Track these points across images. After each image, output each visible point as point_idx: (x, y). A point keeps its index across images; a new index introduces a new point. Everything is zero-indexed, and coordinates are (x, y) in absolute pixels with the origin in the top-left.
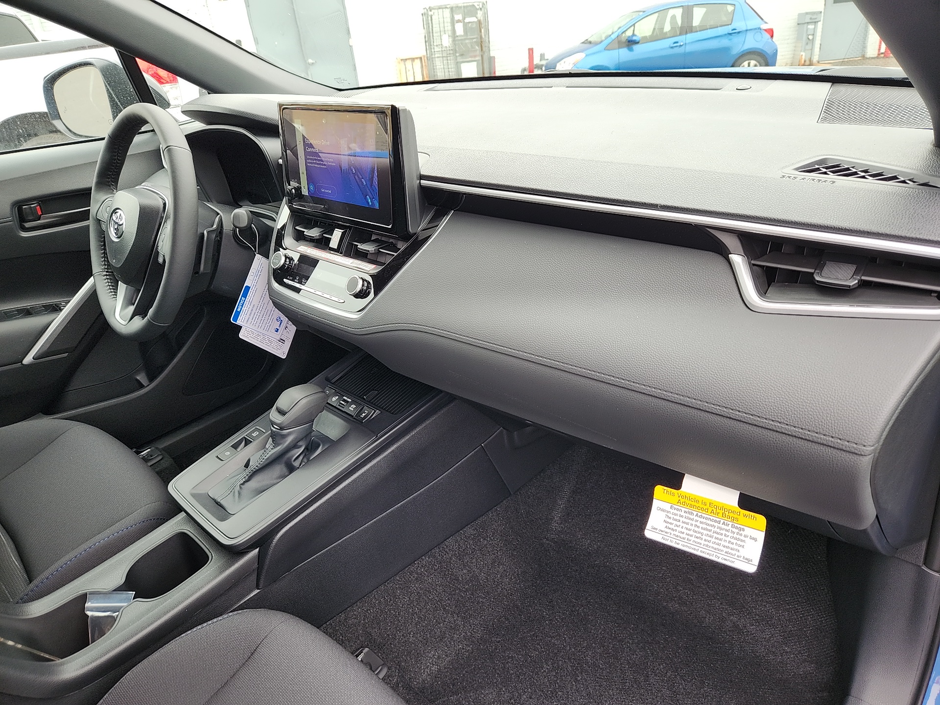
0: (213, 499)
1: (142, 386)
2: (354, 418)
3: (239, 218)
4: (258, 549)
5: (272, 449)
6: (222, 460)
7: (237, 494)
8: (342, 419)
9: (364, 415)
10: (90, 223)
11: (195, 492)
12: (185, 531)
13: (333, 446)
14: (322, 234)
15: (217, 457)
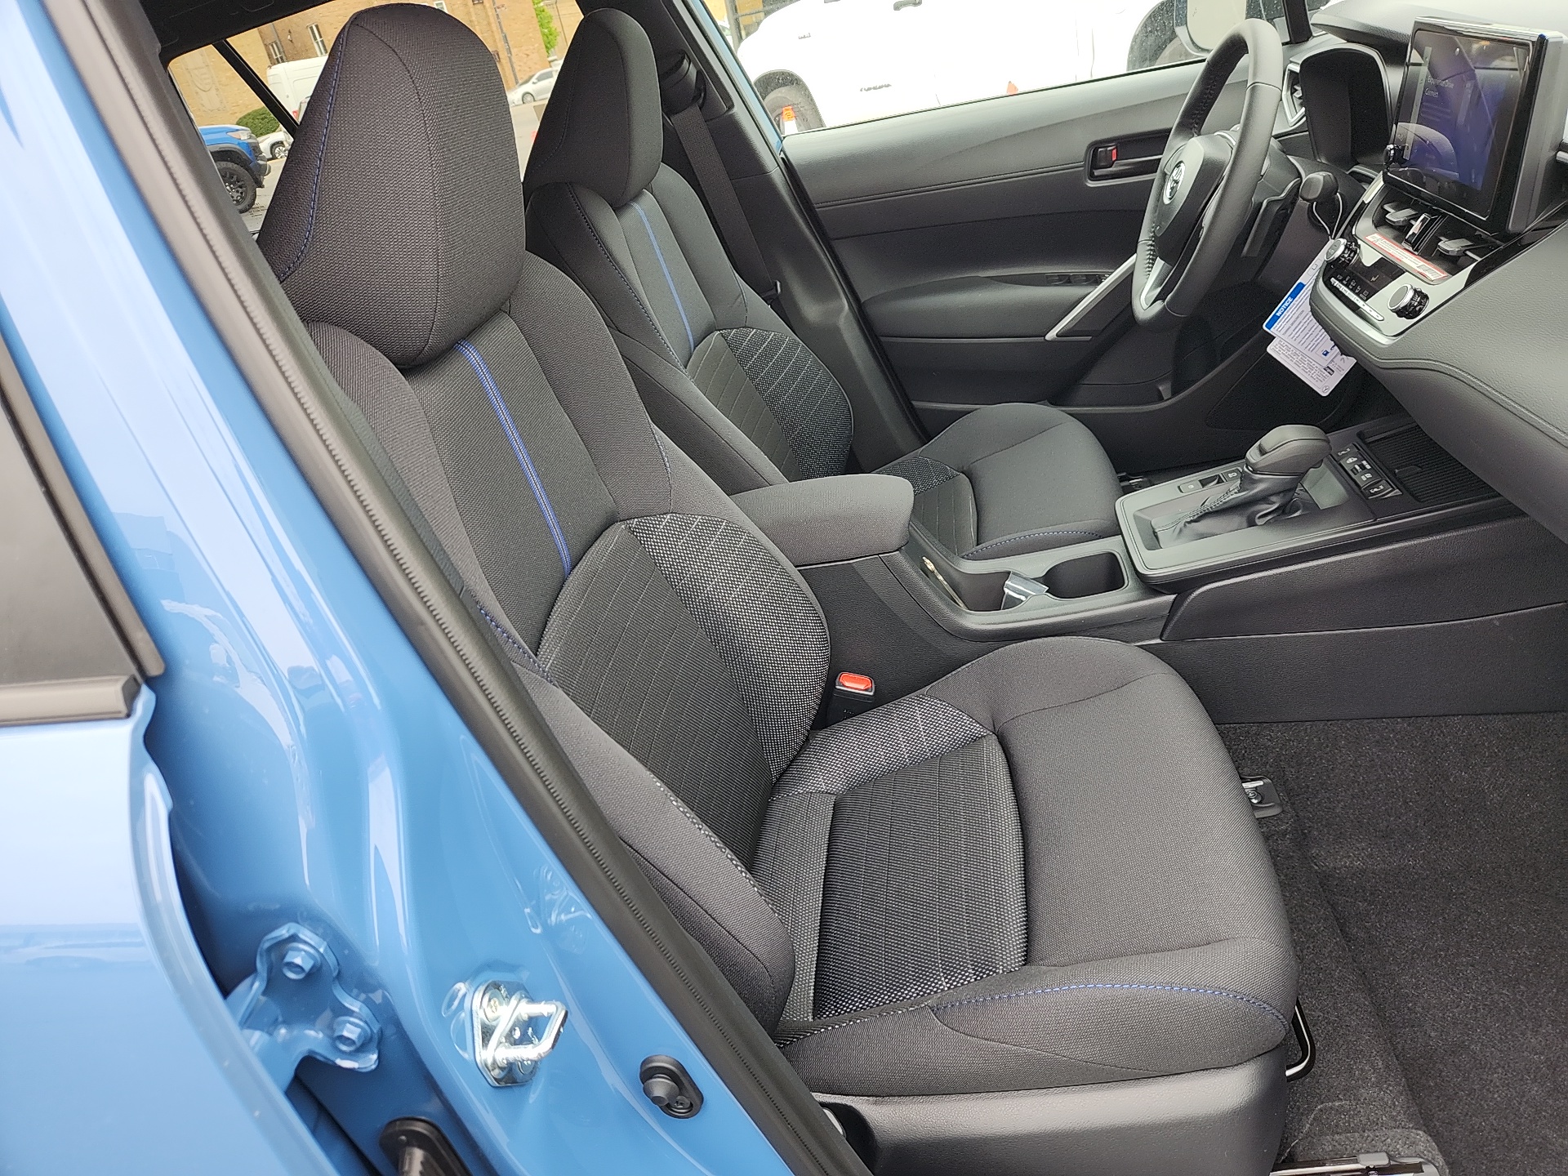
0: (1153, 528)
1: (1161, 399)
2: (1361, 492)
3: (1310, 187)
4: (1173, 596)
5: (1236, 493)
6: (1181, 491)
7: (1178, 530)
8: (1345, 487)
9: (1376, 490)
10: (1157, 176)
11: (1139, 514)
12: (1116, 553)
13: (1313, 513)
14: (1410, 220)
15: (1179, 487)
